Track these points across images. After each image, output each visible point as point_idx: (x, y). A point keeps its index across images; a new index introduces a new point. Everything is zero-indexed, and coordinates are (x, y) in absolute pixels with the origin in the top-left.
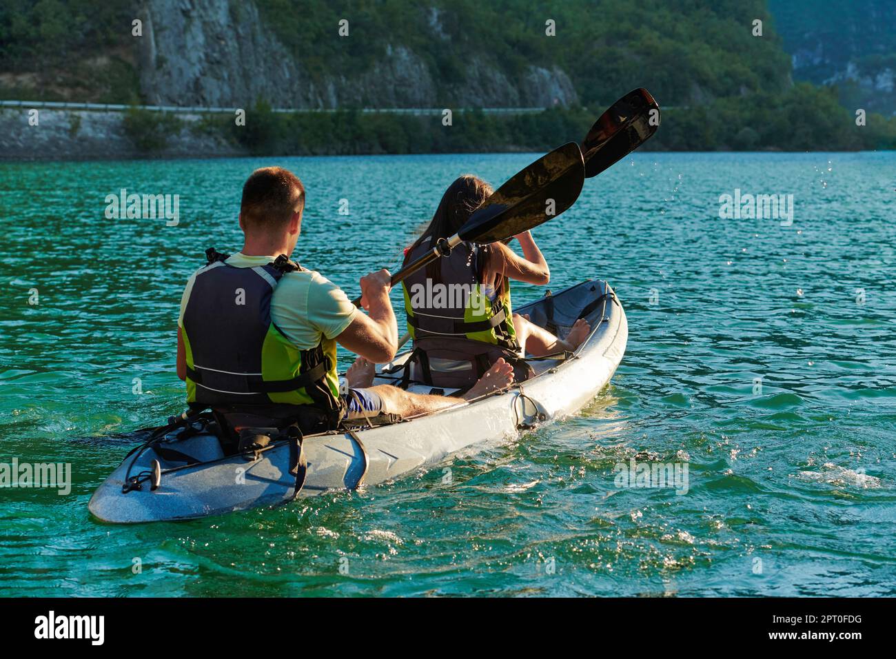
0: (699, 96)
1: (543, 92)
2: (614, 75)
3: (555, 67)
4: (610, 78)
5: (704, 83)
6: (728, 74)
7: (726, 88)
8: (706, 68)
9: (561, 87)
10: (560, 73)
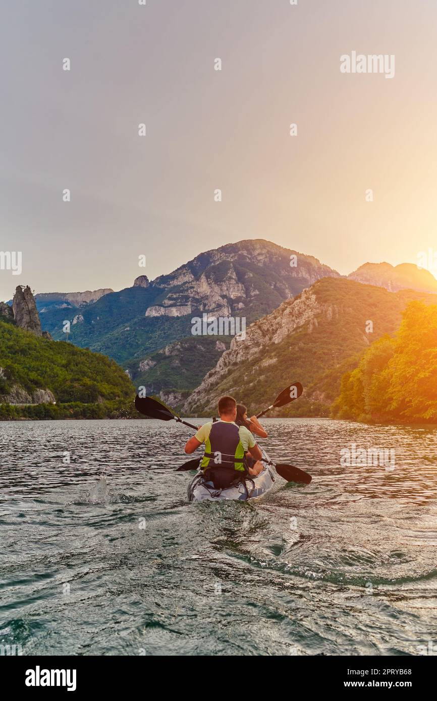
0: (100, 399)
1: (42, 398)
2: (72, 393)
3: (47, 390)
4: (71, 394)
5: (103, 395)
6: (111, 393)
7: (110, 397)
8: (104, 390)
9: (49, 396)
10: (49, 391)
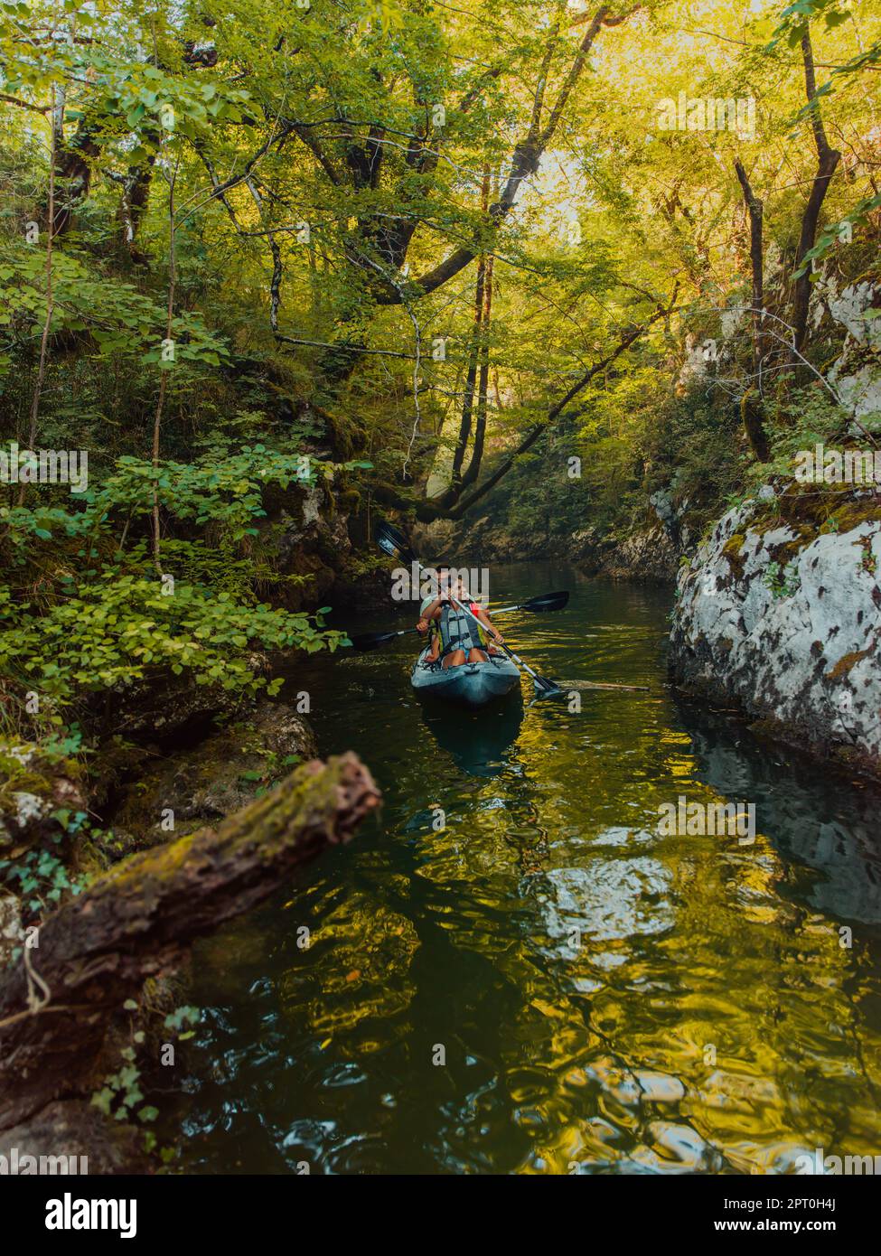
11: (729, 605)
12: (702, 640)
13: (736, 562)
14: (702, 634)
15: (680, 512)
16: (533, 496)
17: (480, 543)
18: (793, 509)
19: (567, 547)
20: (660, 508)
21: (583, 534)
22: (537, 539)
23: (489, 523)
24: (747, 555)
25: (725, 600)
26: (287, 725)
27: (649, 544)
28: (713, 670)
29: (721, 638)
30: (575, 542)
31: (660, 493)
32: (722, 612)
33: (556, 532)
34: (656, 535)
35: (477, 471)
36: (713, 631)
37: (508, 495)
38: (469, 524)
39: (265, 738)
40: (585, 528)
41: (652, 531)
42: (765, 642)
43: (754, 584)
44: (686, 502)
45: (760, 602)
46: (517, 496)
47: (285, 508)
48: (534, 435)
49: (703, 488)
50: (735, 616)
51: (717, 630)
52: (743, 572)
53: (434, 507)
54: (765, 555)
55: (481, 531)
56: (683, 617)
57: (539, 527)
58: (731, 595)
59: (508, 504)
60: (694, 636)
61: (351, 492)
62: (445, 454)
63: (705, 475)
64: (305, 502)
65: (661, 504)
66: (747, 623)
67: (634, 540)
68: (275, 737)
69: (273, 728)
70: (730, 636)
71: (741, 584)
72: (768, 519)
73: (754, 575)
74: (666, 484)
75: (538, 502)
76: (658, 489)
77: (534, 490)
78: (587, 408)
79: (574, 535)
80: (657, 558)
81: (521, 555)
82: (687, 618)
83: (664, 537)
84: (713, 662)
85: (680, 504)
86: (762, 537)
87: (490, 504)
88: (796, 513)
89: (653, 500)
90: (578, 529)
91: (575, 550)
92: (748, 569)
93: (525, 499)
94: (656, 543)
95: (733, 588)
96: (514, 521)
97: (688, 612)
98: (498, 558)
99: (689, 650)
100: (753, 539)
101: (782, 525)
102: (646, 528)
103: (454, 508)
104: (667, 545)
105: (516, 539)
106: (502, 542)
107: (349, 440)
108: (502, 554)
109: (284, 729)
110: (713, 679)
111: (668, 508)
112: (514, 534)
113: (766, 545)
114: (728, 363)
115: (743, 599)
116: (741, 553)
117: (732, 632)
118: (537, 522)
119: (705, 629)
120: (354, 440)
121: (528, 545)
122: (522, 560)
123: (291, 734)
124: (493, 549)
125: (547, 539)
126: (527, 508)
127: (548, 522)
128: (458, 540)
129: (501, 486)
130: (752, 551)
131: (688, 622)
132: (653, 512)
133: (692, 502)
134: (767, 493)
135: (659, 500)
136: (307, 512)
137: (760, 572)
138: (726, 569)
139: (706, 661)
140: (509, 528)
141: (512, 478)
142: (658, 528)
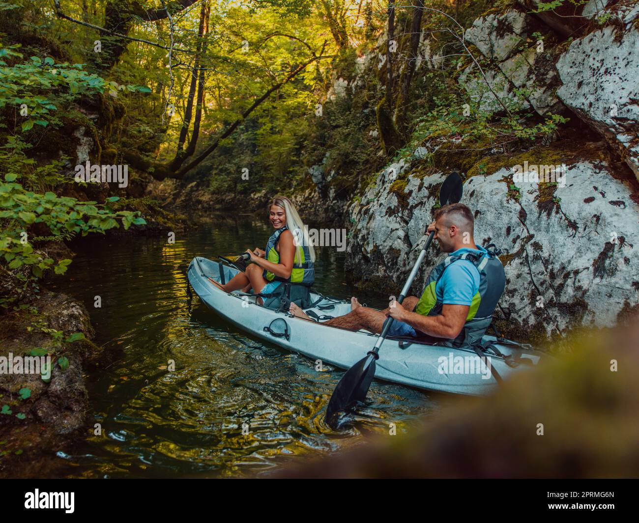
11: (397, 226)
12: (377, 250)
13: (403, 198)
14: (376, 247)
15: (329, 179)
16: (226, 169)
17: (190, 199)
18: (443, 162)
19: (248, 203)
20: (315, 177)
21: (258, 195)
22: (229, 196)
23: (197, 186)
24: (411, 192)
25: (393, 223)
26: (67, 308)
27: (306, 199)
28: (385, 271)
29: (391, 249)
30: (253, 199)
31: (315, 167)
32: (392, 231)
33: (241, 193)
34: (310, 194)
35: (194, 148)
36: (385, 244)
37: (210, 168)
38: (183, 186)
39: (48, 319)
40: (259, 191)
41: (307, 192)
42: (431, 251)
43: (416, 212)
44: (333, 173)
45: (421, 224)
46: (216, 169)
47: (63, 150)
48: (230, 129)
49: (345, 163)
50: (401, 233)
51: (389, 243)
52: (408, 204)
53: (165, 170)
54: (425, 192)
55: (192, 190)
56: (360, 236)
57: (230, 189)
58: (398, 219)
59: (211, 174)
60: (370, 248)
61: (110, 150)
62: (174, 134)
63: (347, 155)
64: (78, 147)
65: (316, 173)
66: (411, 239)
67: (296, 197)
68: (57, 318)
69: (54, 312)
70: (398, 247)
71: (406, 212)
72: (424, 169)
73: (417, 205)
74: (319, 161)
75: (229, 174)
76: (314, 164)
77: (227, 165)
78: (266, 112)
79: (252, 195)
80: (311, 208)
81: (218, 206)
82: (363, 237)
83: (316, 195)
84: (384, 265)
85: (329, 174)
86: (422, 180)
87: (198, 174)
88: (446, 164)
89: (311, 171)
90: (257, 191)
91: (253, 204)
92: (411, 201)
93: (221, 171)
94: (311, 199)
95: (400, 215)
96: (214, 185)
97: (364, 232)
98: (203, 207)
99: (365, 258)
100: (414, 182)
101: (436, 172)
102: (303, 190)
103: (177, 172)
104: (318, 200)
105: (215, 196)
106: (206, 198)
107: (111, 109)
108: (205, 205)
109: (65, 312)
110: (385, 277)
111: (320, 177)
112: (213, 193)
113: (426, 185)
114: (361, 88)
115: (407, 223)
116: (406, 191)
117: (399, 244)
118: (229, 186)
119: (379, 243)
120: (116, 109)
121: (223, 200)
122: (218, 210)
123: (72, 316)
124: (200, 202)
125: (235, 197)
126: (223, 176)
127: (236, 187)
128: (176, 196)
129: (205, 163)
130: (416, 189)
131: (364, 239)
132: (310, 178)
133: (337, 173)
134: (422, 152)
135: (315, 171)
136: (79, 154)
137: (422, 204)
138: (394, 202)
139: (379, 264)
140: (212, 189)
141: (213, 157)
142: (312, 190)
